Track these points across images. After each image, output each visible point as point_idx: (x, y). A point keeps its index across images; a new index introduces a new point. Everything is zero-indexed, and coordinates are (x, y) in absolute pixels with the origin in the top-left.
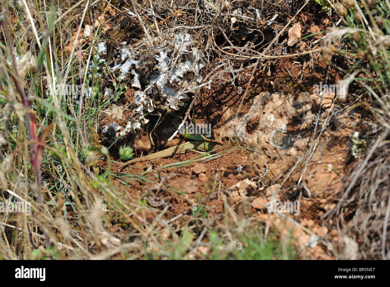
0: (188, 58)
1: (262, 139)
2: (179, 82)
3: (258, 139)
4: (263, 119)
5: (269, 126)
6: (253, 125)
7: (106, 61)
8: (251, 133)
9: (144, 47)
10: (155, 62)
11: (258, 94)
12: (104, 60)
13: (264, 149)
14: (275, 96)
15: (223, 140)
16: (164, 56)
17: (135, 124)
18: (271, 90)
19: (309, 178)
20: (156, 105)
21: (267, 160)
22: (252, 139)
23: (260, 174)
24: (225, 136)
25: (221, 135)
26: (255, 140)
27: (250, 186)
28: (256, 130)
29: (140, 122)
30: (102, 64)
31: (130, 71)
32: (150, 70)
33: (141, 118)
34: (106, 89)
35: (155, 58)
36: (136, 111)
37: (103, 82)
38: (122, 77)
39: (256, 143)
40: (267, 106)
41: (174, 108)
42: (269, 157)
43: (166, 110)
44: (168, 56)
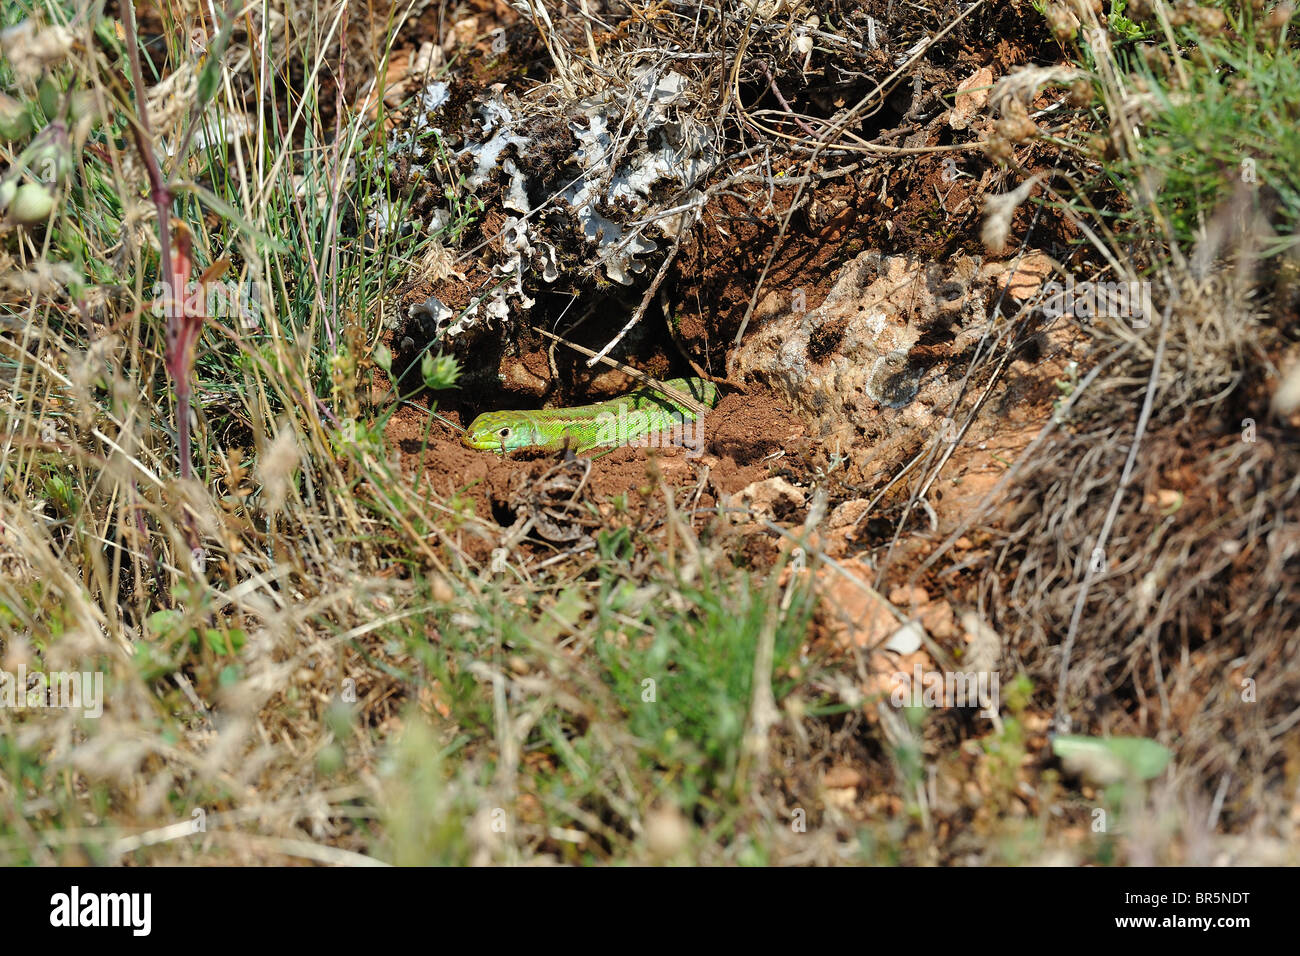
0: (668, 141)
1: (847, 380)
2: (634, 204)
3: (836, 381)
4: (855, 324)
5: (868, 343)
6: (827, 339)
7: (444, 136)
8: (820, 363)
9: (551, 102)
10: (570, 142)
11: (854, 255)
12: (439, 132)
13: (849, 407)
14: (896, 263)
15: (747, 380)
16: (598, 127)
17: (492, 306)
18: (889, 246)
19: (946, 485)
20: (567, 264)
21: (852, 439)
22: (821, 379)
23: (819, 469)
24: (754, 367)
25: (744, 366)
26: (830, 381)
27: (784, 495)
28: (834, 355)
29: (508, 302)
30: (430, 142)
31: (500, 163)
32: (554, 164)
33: (511, 291)
34: (437, 212)
35: (572, 133)
36: (501, 273)
37: (428, 190)
38: (478, 180)
39: (832, 390)
40: (870, 289)
41: (619, 279)
42: (861, 431)
43: (592, 282)
44: (608, 128)
